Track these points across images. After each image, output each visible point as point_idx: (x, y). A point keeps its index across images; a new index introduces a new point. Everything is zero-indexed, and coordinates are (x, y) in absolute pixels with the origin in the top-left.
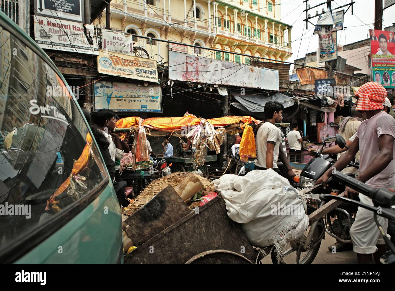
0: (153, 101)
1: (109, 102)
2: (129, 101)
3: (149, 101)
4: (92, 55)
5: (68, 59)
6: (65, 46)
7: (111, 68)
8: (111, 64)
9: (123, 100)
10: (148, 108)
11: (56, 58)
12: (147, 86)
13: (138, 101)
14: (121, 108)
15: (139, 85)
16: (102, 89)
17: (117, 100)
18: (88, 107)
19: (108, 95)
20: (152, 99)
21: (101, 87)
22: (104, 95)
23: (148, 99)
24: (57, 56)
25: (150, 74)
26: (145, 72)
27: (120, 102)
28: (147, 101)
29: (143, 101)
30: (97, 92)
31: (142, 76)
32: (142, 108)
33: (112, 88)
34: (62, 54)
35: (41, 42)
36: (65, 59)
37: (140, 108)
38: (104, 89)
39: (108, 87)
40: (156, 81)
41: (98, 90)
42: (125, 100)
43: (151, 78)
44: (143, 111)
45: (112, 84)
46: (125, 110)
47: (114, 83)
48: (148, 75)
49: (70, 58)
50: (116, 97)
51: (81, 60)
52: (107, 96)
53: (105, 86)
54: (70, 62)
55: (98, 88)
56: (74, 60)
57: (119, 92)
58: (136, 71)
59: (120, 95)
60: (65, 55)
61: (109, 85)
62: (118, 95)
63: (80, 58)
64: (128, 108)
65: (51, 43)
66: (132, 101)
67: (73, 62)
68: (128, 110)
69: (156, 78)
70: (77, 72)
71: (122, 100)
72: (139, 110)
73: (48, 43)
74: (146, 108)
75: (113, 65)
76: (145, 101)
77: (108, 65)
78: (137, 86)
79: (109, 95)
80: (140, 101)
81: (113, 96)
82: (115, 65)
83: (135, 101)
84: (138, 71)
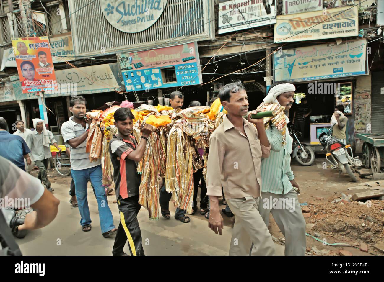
0: (353, 61)
1: (290, 71)
2: (316, 66)
3: (346, 62)
4: (269, 25)
5: (247, 36)
6: (243, 25)
7: (290, 33)
8: (289, 30)
9: (309, 67)
10: (344, 71)
11: (237, 38)
12: (339, 45)
13: (330, 64)
14: (305, 76)
15: (330, 45)
16: (283, 59)
17: (301, 68)
18: (268, 80)
19: (289, 65)
20: (351, 59)
21: (282, 57)
22: (284, 65)
23: (345, 59)
24: (237, 36)
25: (346, 26)
26: (338, 25)
27: (304, 69)
28: (343, 62)
29: (337, 63)
30: (277, 63)
31: (331, 33)
32: (334, 72)
33: (294, 55)
34: (242, 33)
35: (223, 28)
36: (244, 37)
37: (332, 73)
38: (285, 59)
39: (289, 56)
40: (356, 34)
41: (278, 61)
42: (311, 67)
43: (347, 31)
44: (336, 76)
45: (294, 50)
46: (311, 78)
47: (297, 49)
48: (342, 28)
49: (248, 34)
50: (299, 64)
51: (260, 33)
52: (288, 66)
53: (286, 55)
54: (249, 38)
55: (278, 58)
56: (252, 36)
57: (303, 58)
58: (324, 28)
59: (304, 61)
60: (243, 33)
61: (291, 52)
62: (301, 62)
63: (258, 32)
64: (314, 75)
65: (231, 25)
66: (321, 66)
67: (252, 38)
68: (315, 77)
69: (354, 30)
70: (258, 46)
71: (307, 67)
72: (331, 76)
73: (229, 26)
74: (342, 71)
75: (292, 29)
76: (340, 63)
77: (286, 31)
78: (328, 46)
79: (291, 64)
80: (333, 64)
81: (296, 63)
82: (295, 28)
83: (324, 65)
84: (326, 27)
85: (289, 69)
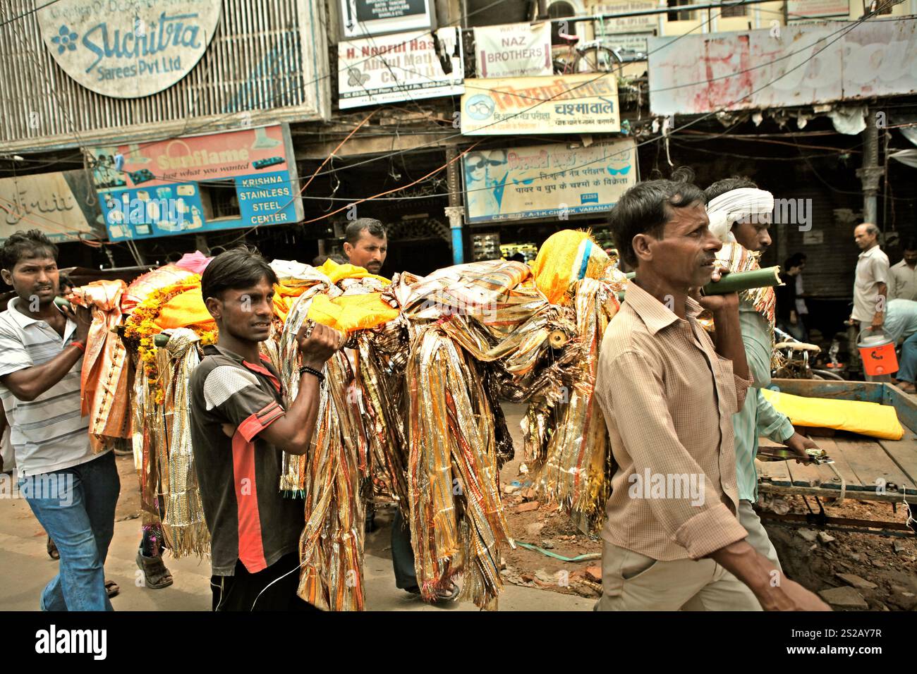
0: (615, 182)
1: (498, 196)
2: (549, 189)
3: (602, 182)
4: (450, 96)
5: (404, 118)
6: (393, 91)
7: (493, 117)
8: (492, 109)
9: (535, 190)
10: (601, 201)
11: (381, 120)
12: (588, 147)
13: (573, 185)
14: (528, 208)
15: (573, 147)
16: (482, 170)
17: (519, 190)
18: (454, 215)
19: (496, 182)
20: (611, 177)
21: (480, 165)
22: (486, 183)
23: (601, 176)
24: (382, 116)
25: (597, 112)
26: (582, 108)
27: (525, 194)
28: (597, 183)
29: (586, 183)
30: (472, 179)
31: (572, 123)
32: (583, 202)
33: (505, 162)
34: (391, 108)
35: (349, 95)
36: (398, 118)
37: (579, 204)
38: (487, 170)
39: (495, 163)
40: (615, 127)
41: (473, 174)
42: (539, 189)
43: (600, 122)
44: (586, 209)
45: (505, 153)
46: (540, 212)
47: (510, 151)
48: (591, 116)
49: (407, 113)
50: (517, 183)
51: (430, 113)
52: (493, 185)
53: (488, 162)
54: (409, 122)
55: (473, 168)
56: (414, 116)
57: (523, 171)
58: (557, 111)
59: (525, 177)
60: (396, 109)
61: (499, 156)
62: (520, 178)
63: (427, 110)
64: (546, 207)
65: (368, 91)
66: (558, 187)
67: (414, 121)
68: (548, 211)
69: (612, 121)
70: (428, 140)
71: (531, 189)
72: (577, 209)
73: (362, 93)
74: (596, 200)
75: (497, 109)
76: (591, 184)
77: (485, 111)
78: (568, 148)
79: (499, 180)
80: (579, 184)
81: (509, 180)
82: (502, 107)
83: (563, 186)
84: (561, 110)
85: (495, 193)
